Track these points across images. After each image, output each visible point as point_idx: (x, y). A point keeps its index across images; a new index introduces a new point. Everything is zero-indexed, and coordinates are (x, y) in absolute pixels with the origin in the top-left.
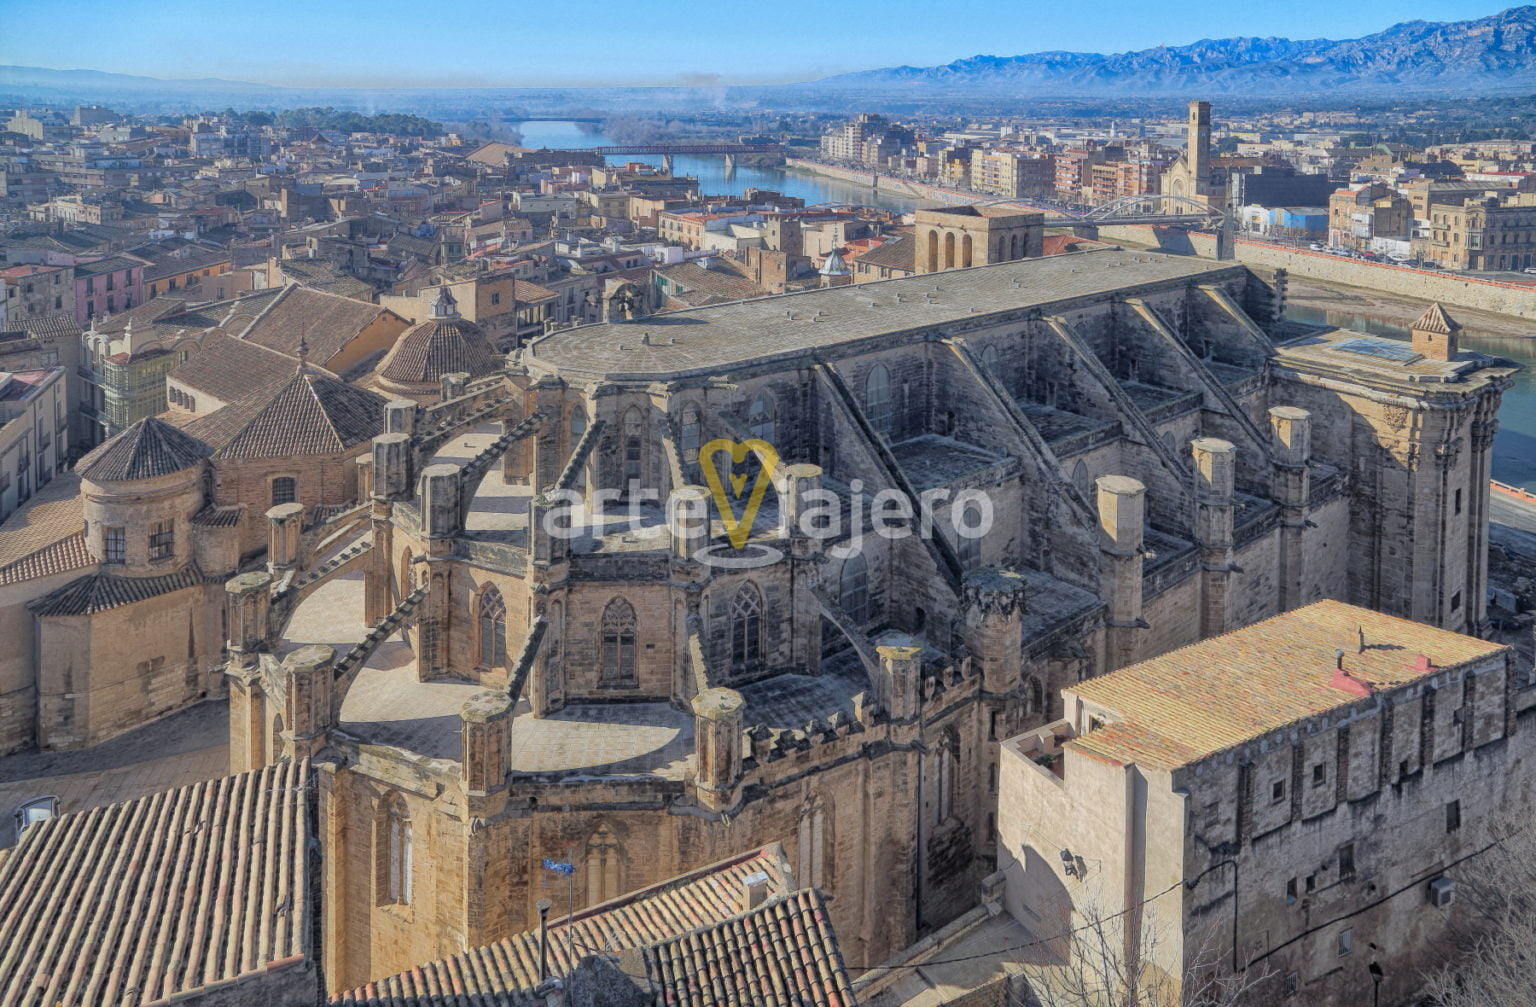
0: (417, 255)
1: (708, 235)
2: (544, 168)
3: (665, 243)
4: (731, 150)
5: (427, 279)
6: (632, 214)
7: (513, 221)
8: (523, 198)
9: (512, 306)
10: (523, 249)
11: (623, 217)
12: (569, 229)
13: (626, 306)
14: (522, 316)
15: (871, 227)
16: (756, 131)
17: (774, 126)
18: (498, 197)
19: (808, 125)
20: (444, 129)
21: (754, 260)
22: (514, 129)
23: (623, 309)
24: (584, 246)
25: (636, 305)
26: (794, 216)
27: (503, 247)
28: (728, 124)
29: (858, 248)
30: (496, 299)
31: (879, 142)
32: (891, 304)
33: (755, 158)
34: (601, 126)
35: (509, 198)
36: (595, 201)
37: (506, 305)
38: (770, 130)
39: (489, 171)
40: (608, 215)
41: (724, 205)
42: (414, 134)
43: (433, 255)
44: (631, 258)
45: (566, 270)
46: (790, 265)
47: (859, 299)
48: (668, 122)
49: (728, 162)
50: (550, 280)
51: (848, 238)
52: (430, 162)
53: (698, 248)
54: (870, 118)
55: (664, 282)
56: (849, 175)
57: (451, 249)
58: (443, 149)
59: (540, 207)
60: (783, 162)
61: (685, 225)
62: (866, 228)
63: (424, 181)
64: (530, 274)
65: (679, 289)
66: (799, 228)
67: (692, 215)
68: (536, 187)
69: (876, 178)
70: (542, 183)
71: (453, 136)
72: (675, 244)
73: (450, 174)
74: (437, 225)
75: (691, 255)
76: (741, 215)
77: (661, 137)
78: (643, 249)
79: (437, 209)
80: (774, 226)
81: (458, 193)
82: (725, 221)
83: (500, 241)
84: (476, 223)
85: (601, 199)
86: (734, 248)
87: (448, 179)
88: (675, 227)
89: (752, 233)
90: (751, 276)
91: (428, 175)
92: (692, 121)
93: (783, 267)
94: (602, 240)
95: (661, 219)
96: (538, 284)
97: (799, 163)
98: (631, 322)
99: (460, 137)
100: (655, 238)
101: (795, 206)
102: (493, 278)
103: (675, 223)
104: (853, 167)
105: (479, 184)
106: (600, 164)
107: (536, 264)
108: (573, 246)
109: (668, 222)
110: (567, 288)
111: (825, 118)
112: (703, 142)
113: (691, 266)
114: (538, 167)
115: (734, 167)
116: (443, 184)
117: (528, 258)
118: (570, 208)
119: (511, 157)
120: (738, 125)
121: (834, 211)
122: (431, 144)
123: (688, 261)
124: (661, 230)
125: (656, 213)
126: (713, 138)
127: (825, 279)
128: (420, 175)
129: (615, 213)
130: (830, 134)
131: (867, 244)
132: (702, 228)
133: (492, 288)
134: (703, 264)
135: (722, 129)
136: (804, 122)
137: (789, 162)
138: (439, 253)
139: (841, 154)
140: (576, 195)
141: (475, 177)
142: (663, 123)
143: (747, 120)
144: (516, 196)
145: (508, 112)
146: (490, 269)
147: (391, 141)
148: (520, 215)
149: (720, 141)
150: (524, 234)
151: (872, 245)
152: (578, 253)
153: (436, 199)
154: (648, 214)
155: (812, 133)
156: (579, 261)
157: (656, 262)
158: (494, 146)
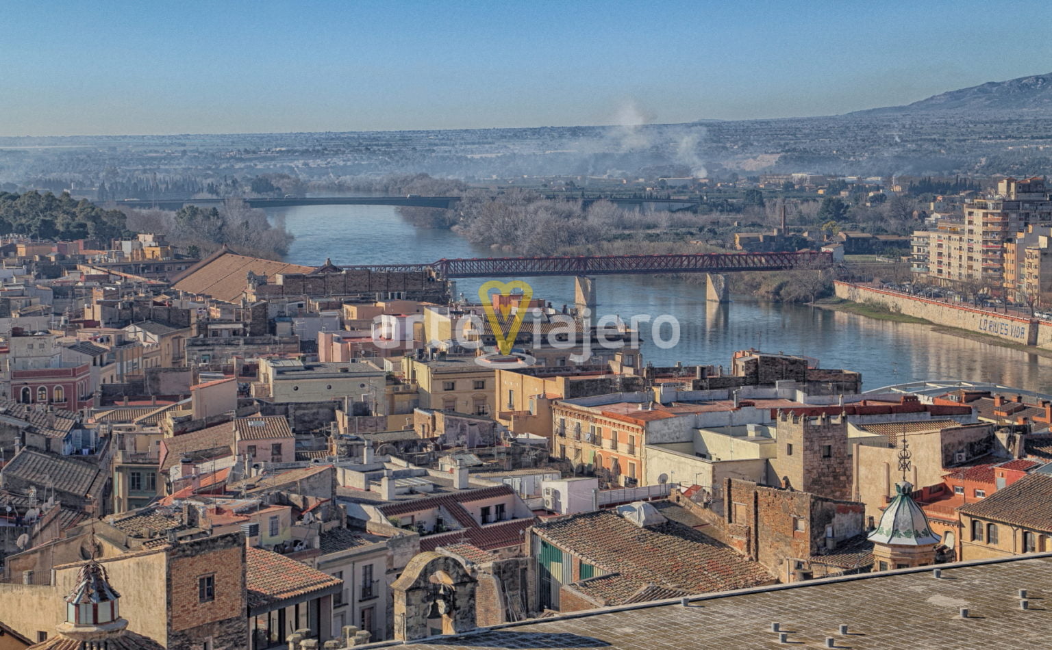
0: (60, 494)
1: (652, 452)
2: (326, 307)
3: (567, 470)
4: (715, 264)
5: (76, 545)
6: (501, 404)
7: (257, 421)
8: (280, 372)
9: (240, 604)
10: (270, 481)
11: (481, 414)
12: (368, 437)
13: (442, 605)
14: (263, 626)
15: (1002, 437)
16: (774, 220)
17: (811, 209)
18: (228, 371)
19: (886, 207)
20: (131, 225)
21: (742, 510)
22: (272, 222)
23: (435, 614)
24: (396, 475)
25: (461, 603)
26: (832, 411)
27: (235, 478)
28: (713, 206)
29: (970, 485)
30: (208, 588)
31: (1043, 242)
32: (1006, 612)
33: (769, 282)
34: (450, 214)
35: (250, 371)
36: (424, 376)
37: (229, 604)
38: (803, 220)
39: (216, 313)
40: (450, 410)
41: (689, 388)
42: (69, 235)
43: (95, 495)
44: (492, 502)
45: (357, 527)
46: (820, 521)
47: (937, 600)
48: (587, 203)
49: (712, 293)
50: (324, 549)
51: (948, 462)
52: (98, 295)
53: (632, 482)
54: (1023, 188)
55: (557, 556)
56: (973, 320)
57: (135, 482)
58: (126, 268)
59: (312, 391)
60: (828, 292)
61: (607, 430)
62: (992, 439)
63: (84, 335)
64: (285, 536)
65: (585, 570)
66: (844, 439)
67: (622, 409)
68: (309, 347)
69: (1035, 325)
70: (322, 339)
71: (147, 239)
72: (585, 472)
73: (136, 320)
74: (103, 430)
75: (616, 495)
76: (725, 409)
77: (572, 238)
78: (516, 484)
79: (108, 397)
80: (790, 432)
81: (154, 361)
82: (687, 422)
83: (228, 463)
84: (184, 427)
85: (436, 374)
86: (706, 482)
87: (132, 332)
88: (586, 435)
89: (746, 450)
90: (738, 544)
91: (91, 324)
92: (637, 199)
93: (803, 525)
94: (431, 462)
95: (558, 417)
96: (298, 556)
97: (864, 294)
98: (451, 640)
99: (160, 241)
100: (544, 459)
101: (839, 388)
102: (203, 545)
103: (587, 426)
104: (982, 301)
105: (193, 343)
106: (441, 299)
107: (297, 513)
108: (374, 476)
109: (572, 423)
110: (359, 567)
111: (925, 189)
112: (661, 248)
113: (610, 519)
114: (315, 304)
115: (724, 303)
116: (122, 343)
117: (282, 501)
118: (375, 393)
119: (261, 283)
120: (736, 209)
121: (924, 400)
122: (100, 255)
123: (606, 508)
124: (558, 440)
125: (548, 404)
126: (679, 237)
127: (882, 553)
128: (76, 323)
129: (464, 405)
130: (933, 227)
131: (991, 479)
132: (641, 438)
133: (200, 566)
134: (637, 516)
135: (701, 219)
136: (880, 199)
137: (842, 290)
138: (109, 488)
139: (955, 271)
140: (389, 365)
141: (188, 325)
142: (576, 207)
143: (756, 197)
144: (266, 368)
145: (262, 184)
146: (203, 525)
147: (22, 250)
148: (269, 409)
149: (696, 245)
150: (277, 448)
151: (1002, 478)
152: (383, 491)
153: (109, 375)
154: (532, 407)
155: (893, 224)
156: (387, 510)
157: (543, 510)
158: (228, 260)
